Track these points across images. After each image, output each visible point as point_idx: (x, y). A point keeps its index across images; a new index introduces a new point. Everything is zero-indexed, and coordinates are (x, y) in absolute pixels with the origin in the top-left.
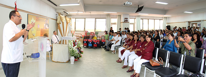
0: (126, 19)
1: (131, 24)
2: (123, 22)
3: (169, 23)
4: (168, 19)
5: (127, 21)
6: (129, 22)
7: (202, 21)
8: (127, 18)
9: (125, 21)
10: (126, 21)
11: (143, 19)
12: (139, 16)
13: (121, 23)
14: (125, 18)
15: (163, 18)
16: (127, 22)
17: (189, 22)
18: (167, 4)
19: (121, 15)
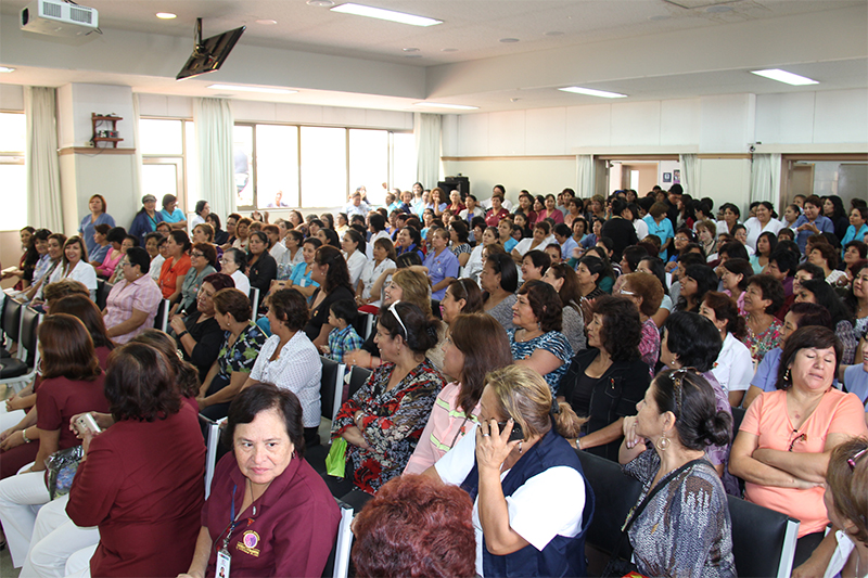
0: (103, 128)
1: (150, 159)
2: (77, 150)
3: (458, 159)
4: (450, 125)
5: (113, 138)
6: (132, 151)
7: (689, 159)
8: (114, 120)
9: (95, 139)
10: (105, 138)
11: (253, 125)
12: (217, 101)
13: (59, 155)
14: (96, 119)
15: (418, 120)
16: (115, 150)
17: (601, 162)
18: (434, 22)
19: (56, 90)
